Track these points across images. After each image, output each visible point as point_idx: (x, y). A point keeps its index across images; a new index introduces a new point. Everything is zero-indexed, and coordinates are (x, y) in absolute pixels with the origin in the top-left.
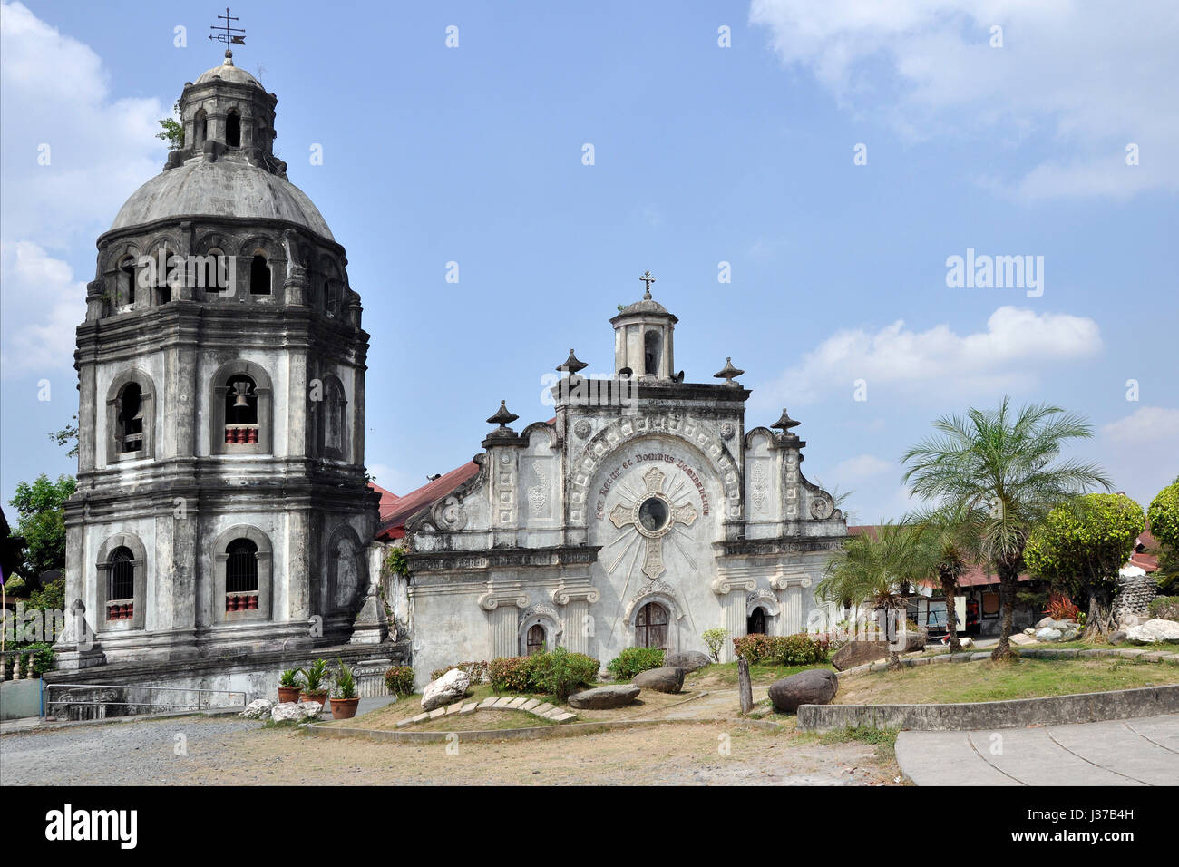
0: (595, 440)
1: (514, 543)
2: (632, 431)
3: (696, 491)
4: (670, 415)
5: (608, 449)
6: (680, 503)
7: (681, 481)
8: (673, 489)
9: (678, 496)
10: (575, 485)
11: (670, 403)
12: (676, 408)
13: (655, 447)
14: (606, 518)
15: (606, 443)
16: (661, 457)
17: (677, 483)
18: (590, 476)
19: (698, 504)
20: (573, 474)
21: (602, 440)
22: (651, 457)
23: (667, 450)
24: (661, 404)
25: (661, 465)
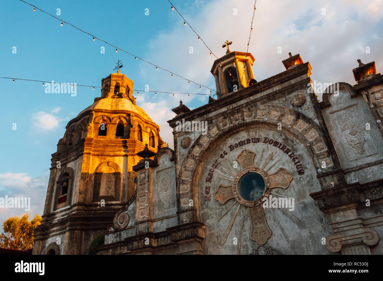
0: (193, 147)
1: (147, 231)
2: (218, 132)
3: (286, 157)
4: (244, 109)
5: (203, 149)
6: (273, 171)
7: (270, 153)
8: (263, 162)
9: (269, 166)
10: (183, 180)
11: (243, 102)
12: (247, 104)
13: (243, 136)
14: (212, 198)
15: (200, 145)
16: (248, 141)
17: (266, 155)
18: (192, 171)
19: (290, 167)
20: (181, 173)
21: (198, 145)
22: (241, 144)
23: (253, 134)
24: (236, 106)
25: (250, 147)
